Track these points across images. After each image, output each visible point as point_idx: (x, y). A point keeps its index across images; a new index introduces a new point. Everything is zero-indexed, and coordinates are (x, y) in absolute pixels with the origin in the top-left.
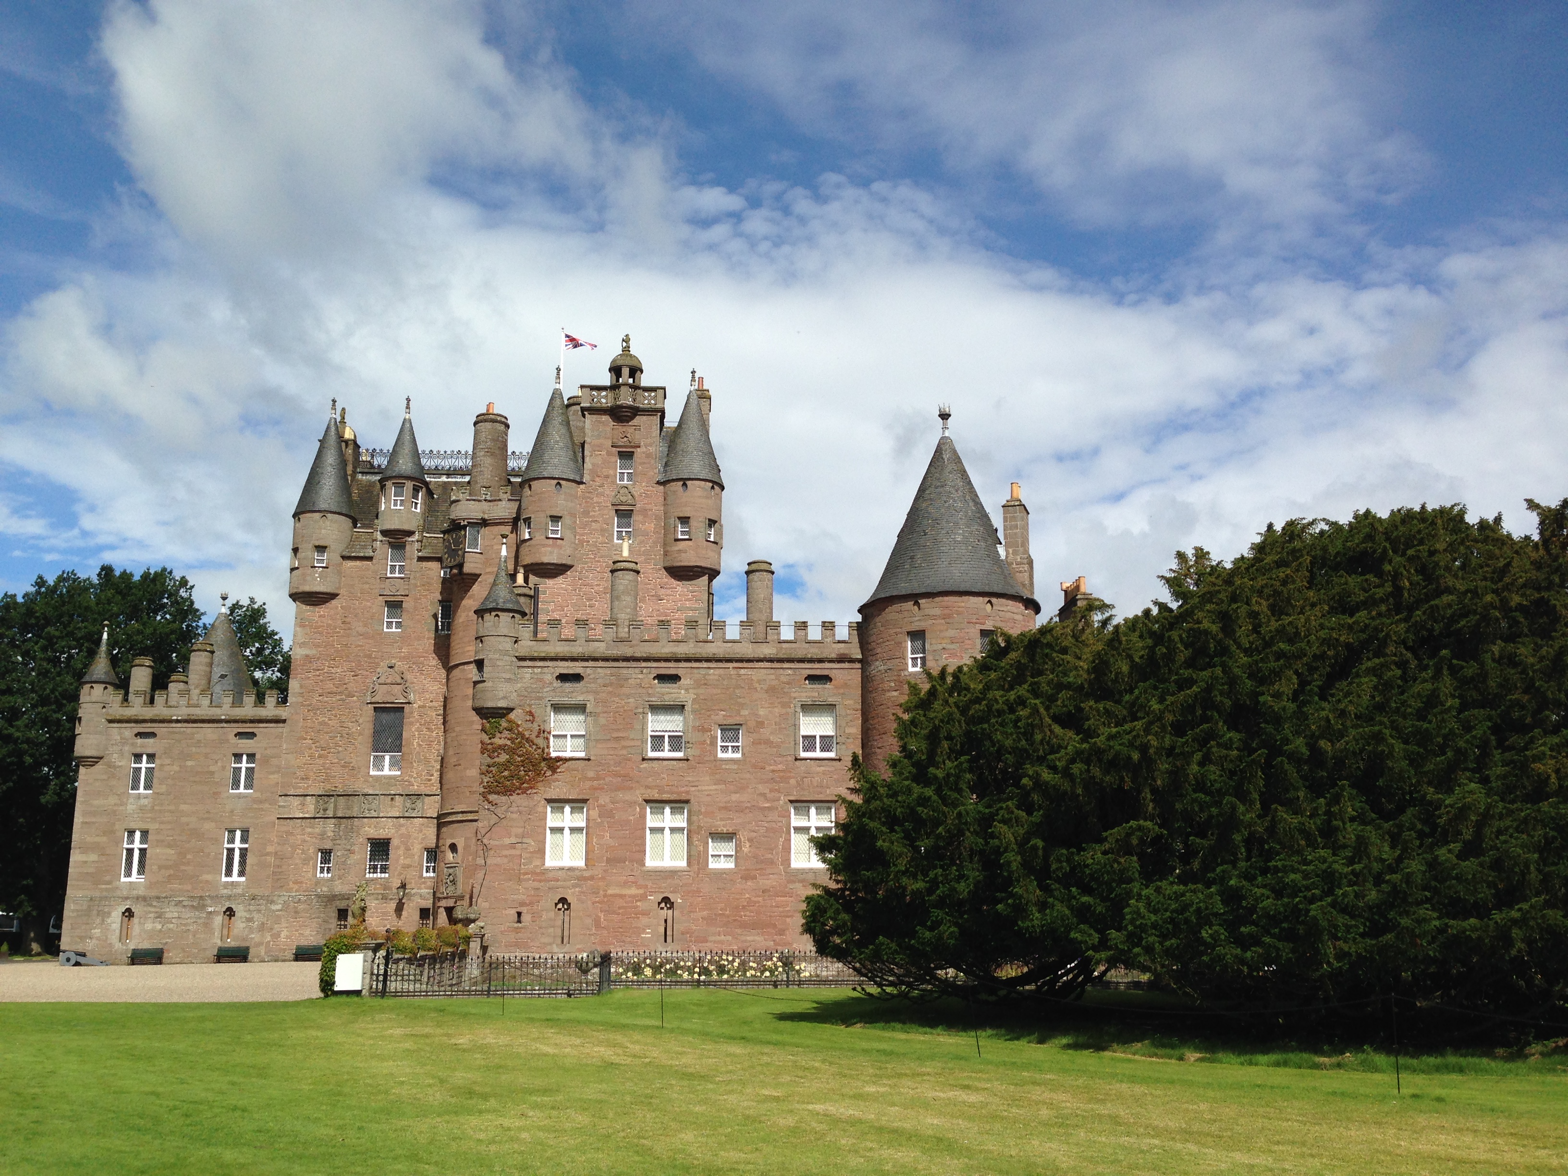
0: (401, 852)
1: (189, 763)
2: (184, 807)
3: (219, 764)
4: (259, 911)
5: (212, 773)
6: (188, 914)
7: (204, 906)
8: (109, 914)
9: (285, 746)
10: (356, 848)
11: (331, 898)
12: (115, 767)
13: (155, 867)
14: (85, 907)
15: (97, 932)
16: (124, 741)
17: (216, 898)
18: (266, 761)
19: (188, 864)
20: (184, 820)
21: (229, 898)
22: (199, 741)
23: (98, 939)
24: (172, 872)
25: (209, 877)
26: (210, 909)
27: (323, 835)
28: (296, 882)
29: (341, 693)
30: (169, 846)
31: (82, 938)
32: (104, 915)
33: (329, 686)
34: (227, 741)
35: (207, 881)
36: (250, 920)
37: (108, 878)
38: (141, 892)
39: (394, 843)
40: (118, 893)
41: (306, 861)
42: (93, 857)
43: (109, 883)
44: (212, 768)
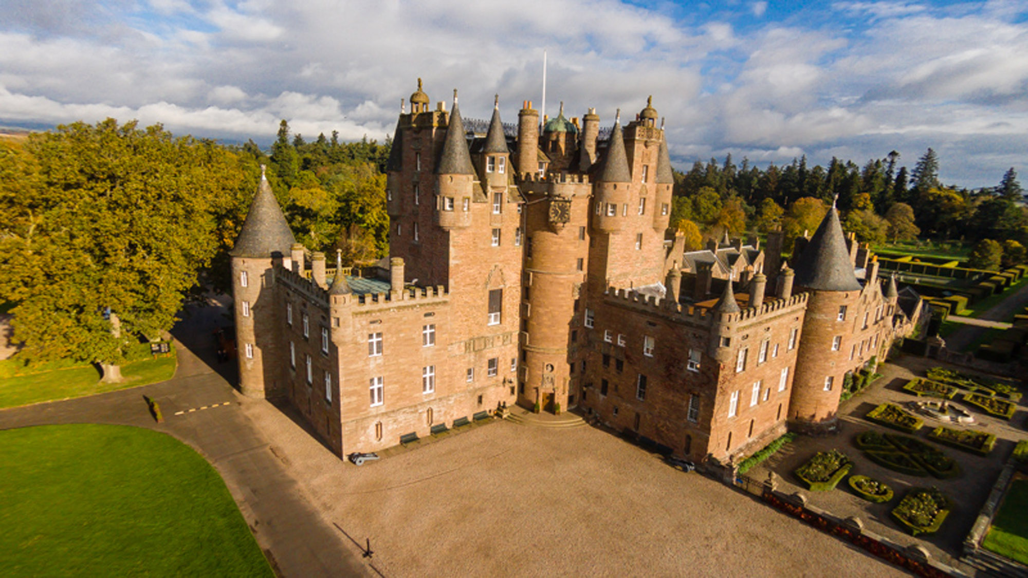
0: (503, 363)
1: (402, 335)
2: (401, 360)
3: (417, 333)
4: (443, 406)
5: (413, 339)
6: (410, 416)
7: (417, 411)
8: (368, 427)
9: (449, 318)
10: (484, 365)
11: (476, 390)
12: (360, 344)
13: (389, 397)
14: (354, 427)
15: (362, 438)
16: (363, 327)
17: (423, 404)
18: (441, 327)
19: (406, 390)
20: (402, 367)
21: (429, 402)
22: (405, 322)
23: (364, 442)
24: (398, 397)
25: (417, 395)
26: (420, 411)
27: (469, 362)
28: (459, 388)
29: (474, 284)
30: (396, 383)
31: (355, 444)
32: (365, 428)
33: (468, 280)
34: (420, 319)
35: (417, 397)
36: (440, 411)
37: (364, 408)
38: (383, 411)
39: (500, 359)
40: (371, 414)
41: (463, 376)
42: (354, 398)
43: (365, 410)
44: (414, 336)
